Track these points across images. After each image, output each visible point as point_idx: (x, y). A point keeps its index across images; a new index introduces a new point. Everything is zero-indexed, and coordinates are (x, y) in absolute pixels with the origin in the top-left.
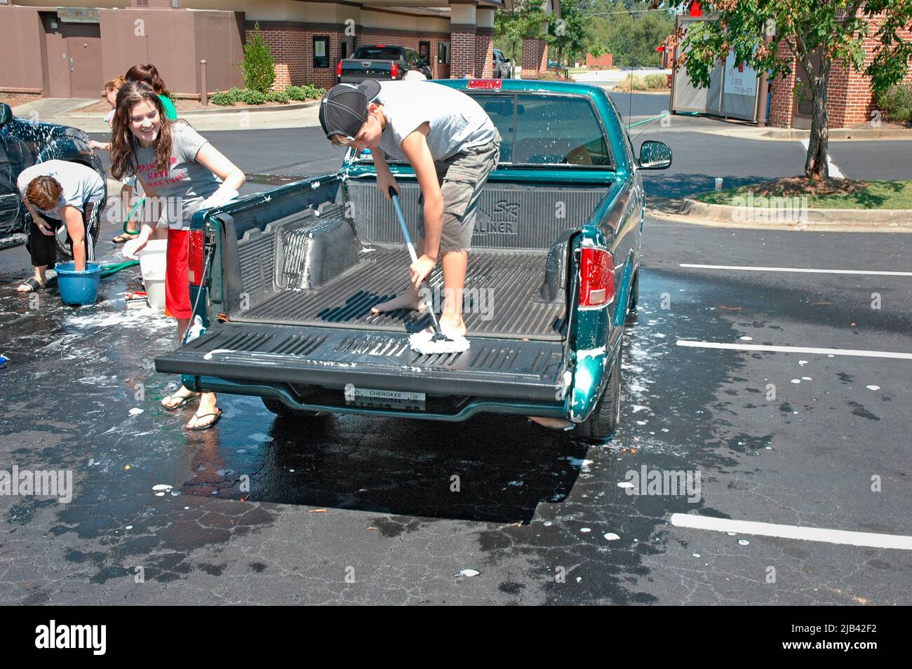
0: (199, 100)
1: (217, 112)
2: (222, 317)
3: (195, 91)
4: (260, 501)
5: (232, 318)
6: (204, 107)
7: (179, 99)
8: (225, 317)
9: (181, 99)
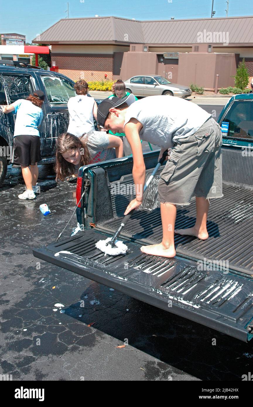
0: (214, 91)
1: (220, 97)
2: (92, 225)
3: (213, 87)
4: (97, 329)
5: (98, 226)
6: (215, 94)
7: (205, 91)
8: (94, 225)
9: (207, 91)
